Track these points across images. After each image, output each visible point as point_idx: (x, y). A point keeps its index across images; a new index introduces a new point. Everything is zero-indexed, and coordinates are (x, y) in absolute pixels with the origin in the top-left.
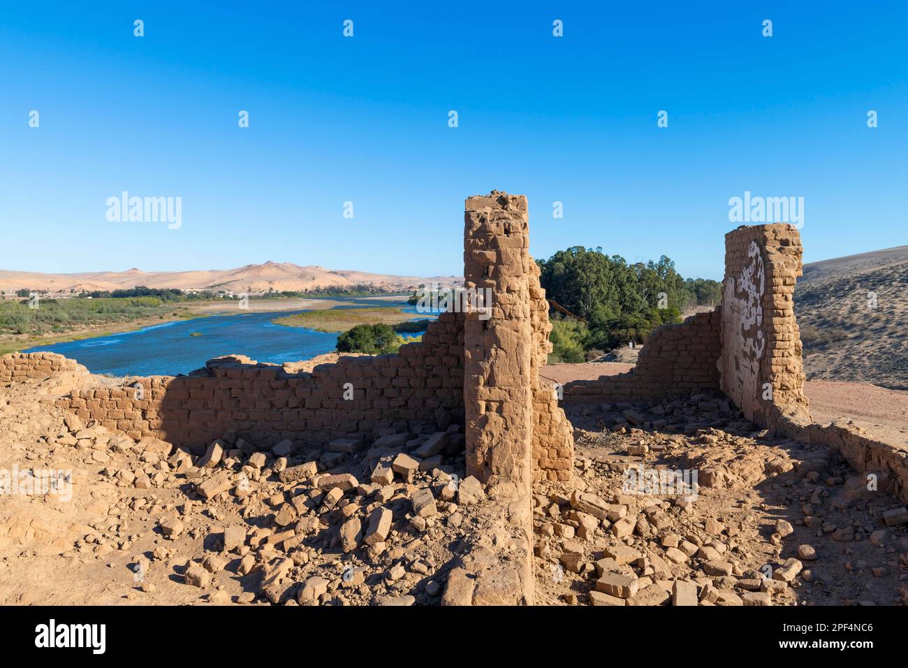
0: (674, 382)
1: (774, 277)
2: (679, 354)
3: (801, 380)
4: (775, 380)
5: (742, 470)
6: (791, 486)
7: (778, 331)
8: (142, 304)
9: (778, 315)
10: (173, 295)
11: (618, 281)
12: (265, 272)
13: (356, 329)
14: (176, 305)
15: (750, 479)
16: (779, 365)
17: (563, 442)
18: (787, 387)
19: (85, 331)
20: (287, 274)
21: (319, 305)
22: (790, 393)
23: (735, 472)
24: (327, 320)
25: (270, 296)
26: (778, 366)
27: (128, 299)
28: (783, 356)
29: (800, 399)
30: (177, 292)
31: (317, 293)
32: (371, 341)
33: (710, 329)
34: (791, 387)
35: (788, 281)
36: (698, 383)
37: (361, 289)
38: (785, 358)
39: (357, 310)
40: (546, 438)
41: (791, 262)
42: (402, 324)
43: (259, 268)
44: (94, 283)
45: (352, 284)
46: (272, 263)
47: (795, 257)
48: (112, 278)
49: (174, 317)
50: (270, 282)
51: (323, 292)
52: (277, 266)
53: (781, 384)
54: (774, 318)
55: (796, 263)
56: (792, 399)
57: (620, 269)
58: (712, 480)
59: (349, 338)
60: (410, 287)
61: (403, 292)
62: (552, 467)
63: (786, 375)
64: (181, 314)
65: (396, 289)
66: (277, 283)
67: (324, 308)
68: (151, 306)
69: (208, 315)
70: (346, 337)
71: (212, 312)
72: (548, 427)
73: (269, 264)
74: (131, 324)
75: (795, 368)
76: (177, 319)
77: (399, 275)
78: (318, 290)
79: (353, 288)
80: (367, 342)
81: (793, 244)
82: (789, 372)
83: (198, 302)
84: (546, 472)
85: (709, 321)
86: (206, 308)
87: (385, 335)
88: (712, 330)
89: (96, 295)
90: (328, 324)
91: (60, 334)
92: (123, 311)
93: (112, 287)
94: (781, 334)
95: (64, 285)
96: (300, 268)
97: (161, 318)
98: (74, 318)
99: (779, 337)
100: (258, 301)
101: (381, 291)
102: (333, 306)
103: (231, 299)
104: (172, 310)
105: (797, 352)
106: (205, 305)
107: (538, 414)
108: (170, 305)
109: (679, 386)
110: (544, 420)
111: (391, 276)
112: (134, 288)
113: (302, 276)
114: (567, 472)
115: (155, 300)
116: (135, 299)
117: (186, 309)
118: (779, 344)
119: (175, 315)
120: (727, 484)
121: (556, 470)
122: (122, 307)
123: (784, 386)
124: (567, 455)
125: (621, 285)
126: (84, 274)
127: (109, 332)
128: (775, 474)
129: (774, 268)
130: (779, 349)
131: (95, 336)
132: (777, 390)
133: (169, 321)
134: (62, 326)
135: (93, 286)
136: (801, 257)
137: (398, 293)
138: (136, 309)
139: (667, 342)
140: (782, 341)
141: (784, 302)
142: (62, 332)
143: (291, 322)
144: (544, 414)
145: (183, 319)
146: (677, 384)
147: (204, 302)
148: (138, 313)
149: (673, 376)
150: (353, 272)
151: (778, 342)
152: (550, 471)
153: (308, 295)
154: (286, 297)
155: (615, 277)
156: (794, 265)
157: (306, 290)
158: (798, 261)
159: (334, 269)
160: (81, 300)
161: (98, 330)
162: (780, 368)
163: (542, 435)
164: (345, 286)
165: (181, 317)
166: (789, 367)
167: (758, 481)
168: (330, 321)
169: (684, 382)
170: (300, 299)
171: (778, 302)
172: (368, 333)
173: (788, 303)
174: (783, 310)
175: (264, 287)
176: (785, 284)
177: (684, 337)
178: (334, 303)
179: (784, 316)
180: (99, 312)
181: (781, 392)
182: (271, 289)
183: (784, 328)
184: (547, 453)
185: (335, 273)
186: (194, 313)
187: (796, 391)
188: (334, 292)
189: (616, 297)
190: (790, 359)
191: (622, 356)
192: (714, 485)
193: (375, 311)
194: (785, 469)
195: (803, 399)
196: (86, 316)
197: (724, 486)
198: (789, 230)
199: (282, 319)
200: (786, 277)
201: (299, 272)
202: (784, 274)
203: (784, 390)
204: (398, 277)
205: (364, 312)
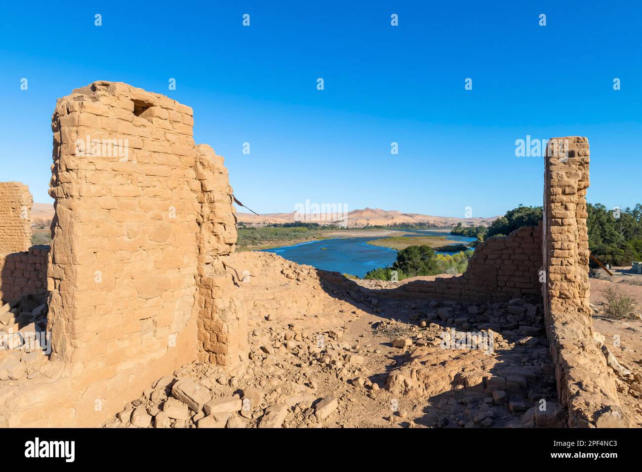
0: (498, 286)
1: (552, 187)
2: (503, 262)
3: (584, 290)
4: (553, 288)
5: (427, 377)
6: (467, 404)
7: (556, 240)
8: (298, 231)
9: (557, 224)
10: (314, 226)
11: (599, 222)
12: (365, 214)
13: (409, 248)
14: (315, 232)
15: (432, 388)
16: (558, 274)
17: (220, 328)
18: (566, 296)
19: (267, 245)
20: (377, 215)
21: (396, 234)
22: (571, 302)
23: (420, 378)
24: (399, 242)
25: (367, 228)
26: (556, 275)
27: (291, 228)
28: (562, 264)
29: (582, 309)
30: (317, 225)
31: (394, 227)
32: (418, 256)
33: (532, 241)
34: (571, 296)
35: (568, 190)
36: (520, 288)
37: (421, 225)
38: (564, 267)
39: (417, 238)
40: (208, 322)
41: (573, 172)
42: (444, 247)
43: (361, 211)
44: (275, 219)
45: (416, 222)
46: (369, 209)
47: (581, 167)
48: (285, 216)
49: (313, 239)
50: (368, 220)
51: (399, 226)
52: (372, 211)
53: (560, 293)
54: (552, 227)
55: (580, 173)
56: (573, 309)
57: (601, 213)
58: (391, 384)
59: (405, 254)
60: (453, 224)
61: (448, 227)
62: (213, 351)
63: (565, 284)
64: (318, 237)
65: (443, 225)
66: (371, 220)
67: (398, 236)
68: (302, 232)
69: (332, 238)
70: (403, 253)
71: (334, 236)
72: (210, 312)
73: (367, 209)
74: (291, 242)
75: (575, 277)
76: (315, 240)
77: (446, 216)
78: (395, 225)
79: (416, 224)
80: (416, 256)
81: (579, 155)
82: (569, 281)
83: (327, 230)
84: (209, 355)
85: (532, 235)
86: (331, 234)
87: (427, 253)
88: (534, 242)
89: (275, 225)
90: (399, 245)
91: (255, 246)
92: (287, 235)
93: (283, 221)
94: (560, 243)
95: (260, 220)
96: (385, 212)
97: (307, 239)
98: (263, 238)
99: (558, 245)
100: (361, 230)
101: (434, 226)
102: (403, 234)
103: (345, 229)
104: (312, 235)
105: (582, 262)
106: (331, 232)
107: (203, 298)
108: (312, 232)
109: (503, 290)
110: (208, 305)
111: (440, 217)
112: (294, 222)
113: (386, 217)
114: (223, 357)
115: (305, 229)
116: (294, 228)
117: (320, 234)
118: (557, 252)
119: (314, 237)
120: (405, 391)
121: (216, 354)
122: (287, 232)
123: (563, 294)
124: (224, 340)
125: (602, 224)
126: (271, 214)
127: (280, 246)
128: (461, 387)
129: (552, 178)
130: (557, 257)
131: (272, 247)
132: (556, 298)
133: (311, 240)
134: (256, 241)
135: (274, 221)
136: (587, 167)
137: (445, 228)
138: (294, 234)
139: (492, 251)
140: (561, 249)
141: (563, 211)
142: (256, 245)
143: (377, 244)
144: (208, 299)
145: (318, 240)
146: (501, 288)
147: (330, 231)
148: (295, 236)
149: (498, 281)
150: (417, 215)
151: (555, 250)
152: (212, 354)
153: (389, 227)
154: (376, 229)
155: (597, 218)
156: (578, 175)
157: (388, 225)
158: (583, 171)
159: (405, 213)
160: (268, 228)
161: (274, 244)
162: (559, 277)
163: (205, 319)
164: (412, 222)
165: (317, 238)
166: (569, 276)
167: (440, 392)
168: (401, 244)
169: (507, 287)
170: (385, 230)
171: (557, 211)
172: (416, 251)
173: (568, 212)
174: (562, 219)
175: (363, 222)
176: (564, 193)
177: (507, 248)
178: (405, 233)
179: (562, 225)
180: (276, 235)
181: (561, 300)
182: (368, 224)
183: (564, 237)
184: (209, 336)
185: (406, 215)
186: (324, 236)
187: (578, 301)
188: (405, 226)
189: (598, 233)
190: (569, 267)
191: (599, 274)
192: (391, 389)
193: (428, 238)
194: (472, 383)
195: (585, 309)
196: (268, 237)
197: (401, 392)
198: (578, 142)
199: (372, 241)
200: (565, 186)
201: (385, 214)
202: (563, 183)
203: (563, 298)
204: (445, 218)
205: (422, 239)
